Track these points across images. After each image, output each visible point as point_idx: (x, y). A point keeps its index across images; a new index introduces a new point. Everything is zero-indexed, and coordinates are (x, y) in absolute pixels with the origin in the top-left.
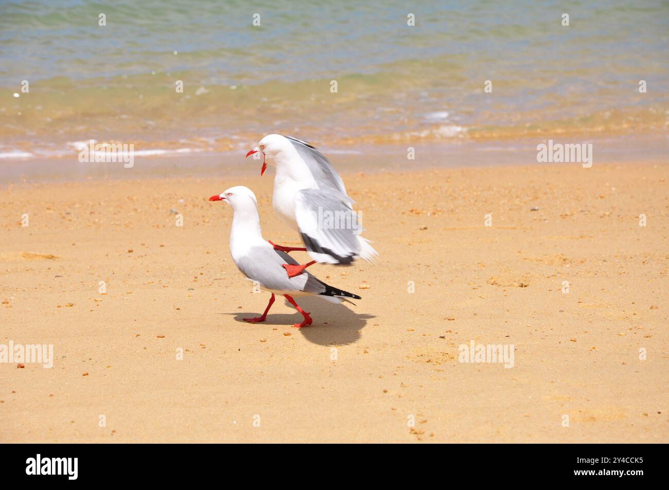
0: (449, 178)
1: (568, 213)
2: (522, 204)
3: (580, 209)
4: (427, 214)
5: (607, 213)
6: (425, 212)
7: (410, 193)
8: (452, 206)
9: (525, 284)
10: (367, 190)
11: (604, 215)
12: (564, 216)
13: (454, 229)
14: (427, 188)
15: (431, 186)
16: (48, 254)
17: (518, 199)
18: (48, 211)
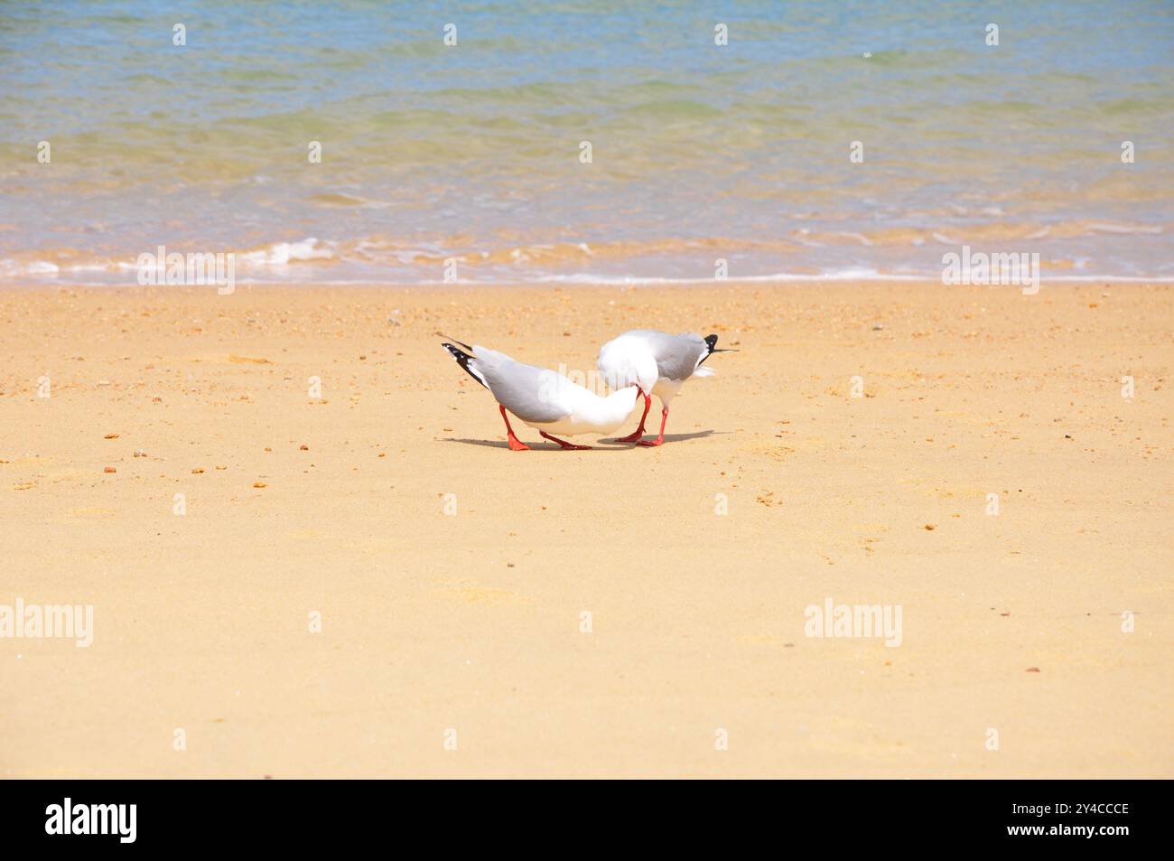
0: (757, 294)
1: (923, 333)
2: (862, 323)
3: (937, 329)
4: (735, 331)
5: (974, 333)
6: (732, 328)
7: (707, 309)
8: (767, 324)
9: (871, 394)
10: (647, 305)
11: (970, 335)
12: (917, 335)
13: (775, 345)
14: (728, 304)
15: (735, 303)
16: (259, 357)
17: (855, 318)
18: (222, 318)
